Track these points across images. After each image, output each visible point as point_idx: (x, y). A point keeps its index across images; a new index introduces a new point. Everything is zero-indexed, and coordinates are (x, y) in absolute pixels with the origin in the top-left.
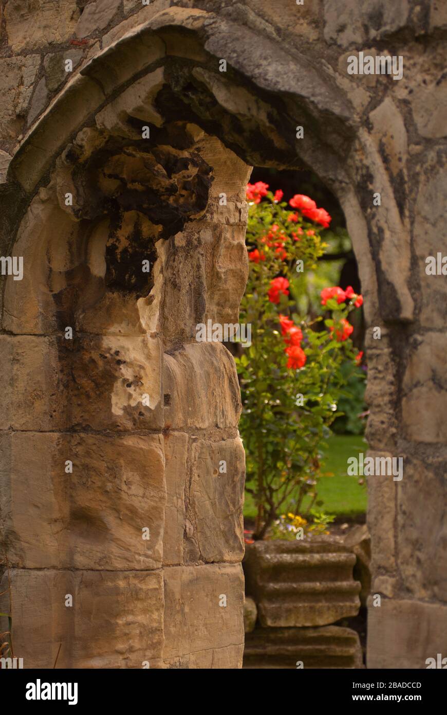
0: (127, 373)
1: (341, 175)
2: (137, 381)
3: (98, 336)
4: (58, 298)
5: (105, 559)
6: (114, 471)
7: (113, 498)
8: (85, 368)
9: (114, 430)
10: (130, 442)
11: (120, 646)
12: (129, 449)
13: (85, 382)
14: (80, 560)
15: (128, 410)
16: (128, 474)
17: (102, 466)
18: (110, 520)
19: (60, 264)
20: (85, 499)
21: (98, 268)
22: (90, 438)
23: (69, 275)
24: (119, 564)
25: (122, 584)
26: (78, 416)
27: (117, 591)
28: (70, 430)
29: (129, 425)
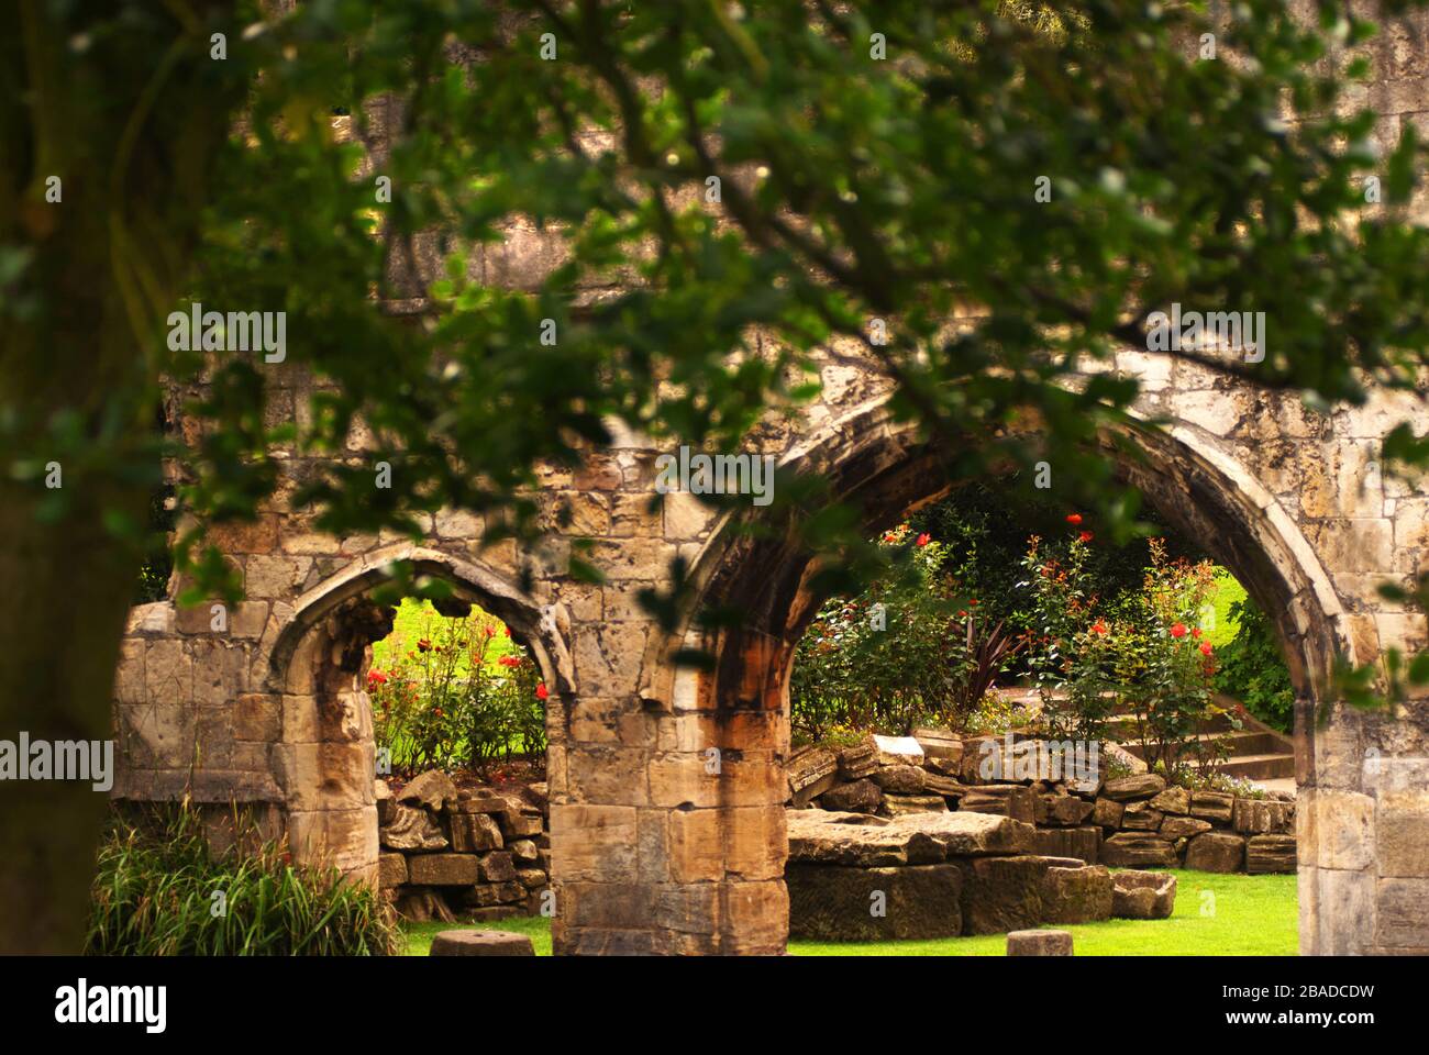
0: (348, 711)
1: (531, 632)
2: (352, 715)
3: (336, 694)
4: (316, 676)
5: (343, 804)
6: (345, 761)
7: (345, 774)
8: (329, 711)
9: (345, 741)
10: (351, 745)
11: (350, 847)
12: (352, 750)
13: (330, 717)
14: (330, 805)
15: (349, 730)
16: (352, 762)
17: (340, 758)
18: (344, 785)
19: (317, 660)
20: (332, 775)
21: (337, 661)
22: (334, 745)
23: (322, 665)
24: (349, 807)
25: (350, 816)
26: (327, 734)
27: (348, 820)
28: (323, 741)
29: (350, 737)
